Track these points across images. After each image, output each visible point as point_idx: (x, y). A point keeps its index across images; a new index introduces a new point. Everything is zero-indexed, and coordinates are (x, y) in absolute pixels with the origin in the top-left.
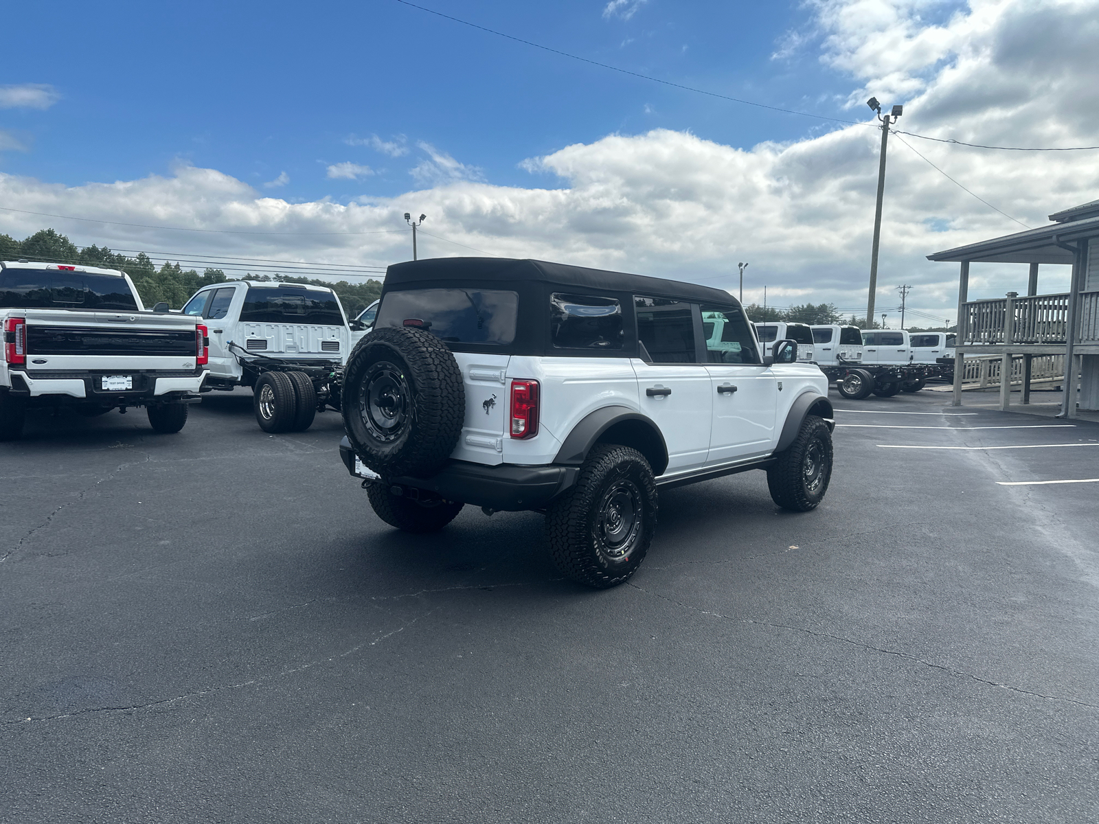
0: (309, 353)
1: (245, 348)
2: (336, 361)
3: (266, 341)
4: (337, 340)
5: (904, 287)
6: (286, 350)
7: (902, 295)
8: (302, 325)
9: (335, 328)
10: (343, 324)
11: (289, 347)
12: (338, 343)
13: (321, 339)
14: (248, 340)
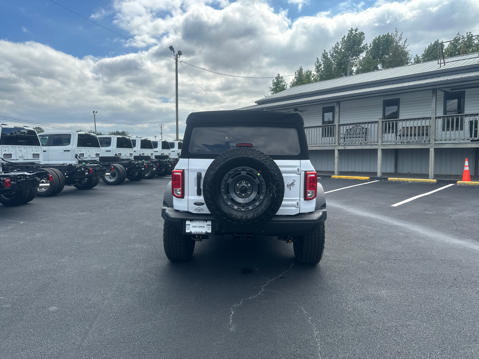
0: (28, 159)
1: (3, 158)
2: (38, 163)
3: (11, 154)
4: (38, 153)
5: (161, 125)
6: (19, 158)
7: (161, 128)
8: (25, 146)
9: (37, 147)
10: (40, 145)
11: (20, 157)
12: (39, 154)
13: (32, 153)
14: (4, 154)
